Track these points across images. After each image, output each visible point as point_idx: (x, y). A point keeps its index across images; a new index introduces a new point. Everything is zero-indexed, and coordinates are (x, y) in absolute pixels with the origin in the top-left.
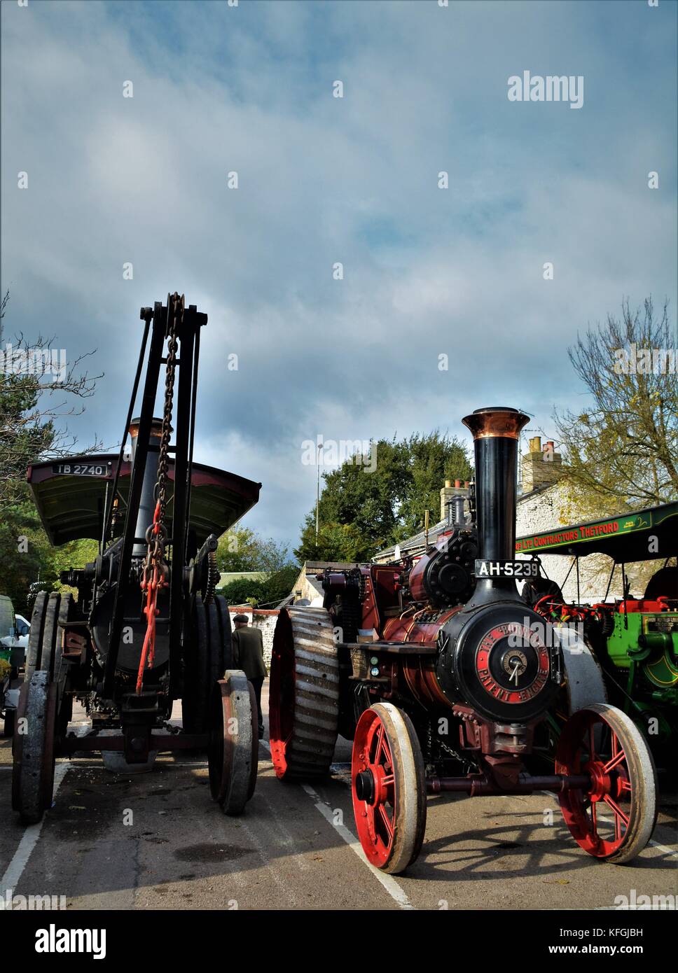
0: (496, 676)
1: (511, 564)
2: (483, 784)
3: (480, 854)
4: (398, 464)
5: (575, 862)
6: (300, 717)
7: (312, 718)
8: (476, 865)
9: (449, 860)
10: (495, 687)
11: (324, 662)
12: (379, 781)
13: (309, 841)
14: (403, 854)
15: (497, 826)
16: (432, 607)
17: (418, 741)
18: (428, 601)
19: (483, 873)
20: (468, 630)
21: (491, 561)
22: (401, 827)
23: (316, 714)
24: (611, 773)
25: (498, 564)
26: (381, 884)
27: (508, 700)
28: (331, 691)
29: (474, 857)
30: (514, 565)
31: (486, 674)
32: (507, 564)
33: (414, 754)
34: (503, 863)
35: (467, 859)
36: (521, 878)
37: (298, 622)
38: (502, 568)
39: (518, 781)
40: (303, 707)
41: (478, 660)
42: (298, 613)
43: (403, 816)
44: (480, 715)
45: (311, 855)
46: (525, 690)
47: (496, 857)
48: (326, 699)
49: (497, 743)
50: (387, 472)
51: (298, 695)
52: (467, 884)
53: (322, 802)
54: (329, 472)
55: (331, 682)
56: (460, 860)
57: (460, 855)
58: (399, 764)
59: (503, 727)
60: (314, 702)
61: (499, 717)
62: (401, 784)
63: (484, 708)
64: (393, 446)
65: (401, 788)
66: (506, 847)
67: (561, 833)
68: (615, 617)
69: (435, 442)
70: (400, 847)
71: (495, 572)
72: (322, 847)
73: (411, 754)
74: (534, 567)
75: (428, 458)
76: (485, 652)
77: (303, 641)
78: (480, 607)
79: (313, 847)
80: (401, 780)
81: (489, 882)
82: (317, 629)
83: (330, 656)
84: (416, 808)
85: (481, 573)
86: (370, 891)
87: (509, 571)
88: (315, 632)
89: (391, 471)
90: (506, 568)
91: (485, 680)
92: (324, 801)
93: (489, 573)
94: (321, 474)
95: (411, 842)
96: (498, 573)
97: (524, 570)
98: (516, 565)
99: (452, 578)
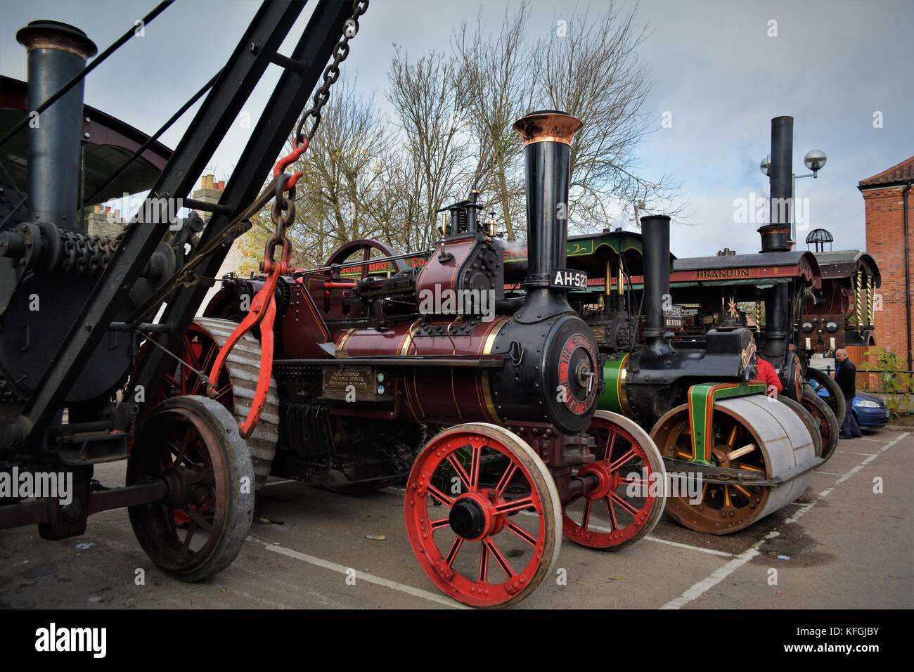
0: (572, 388)
10: (571, 399)
12: (490, 512)
21: (566, 271)
25: (571, 274)
27: (576, 412)
30: (580, 276)
31: (566, 386)
32: (577, 275)
38: (573, 279)
41: (561, 372)
44: (556, 428)
46: (587, 401)
48: (267, 424)
49: (565, 455)
59: (572, 438)
61: (569, 429)
62: (548, 511)
71: (568, 281)
76: (565, 363)
78: (551, 317)
80: (548, 506)
85: (556, 283)
90: (576, 278)
93: (564, 283)
96: (570, 283)
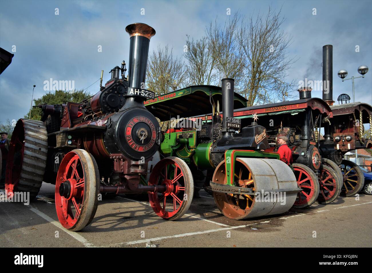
0: (134, 139)
1: (144, 91)
2: (123, 188)
3: (116, 221)
4: (66, 100)
5: (157, 221)
6: (24, 167)
7: (31, 168)
8: (116, 225)
9: (102, 224)
10: (133, 144)
11: (40, 143)
12: (73, 186)
13: (28, 222)
14: (85, 219)
15: (120, 212)
16: (102, 112)
17: (97, 164)
18: (101, 109)
19: (120, 228)
20: (123, 118)
21: (136, 88)
22: (86, 206)
23: (34, 166)
24: (174, 184)
25: (138, 90)
26: (71, 236)
27: (138, 150)
28: (42, 156)
29: (114, 223)
30: (145, 91)
31: (129, 138)
32: (142, 91)
33: (95, 170)
34: (127, 223)
35: (110, 223)
36: (138, 228)
37: (28, 124)
38: (140, 92)
39: (138, 187)
40: (27, 163)
41: (127, 131)
42: (28, 121)
43: (87, 200)
44: (125, 156)
45: (30, 227)
46: (146, 146)
47: (124, 222)
48: (40, 160)
49: (131, 169)
50: (61, 102)
51: (25, 157)
52: (115, 232)
53: (34, 208)
54: (37, 99)
55: (43, 152)
56: (108, 224)
57: (107, 222)
58: (87, 175)
59: (135, 162)
60: (33, 161)
61: (133, 157)
62: (88, 184)
63: (127, 153)
64: (65, 92)
65: (87, 187)
66: (126, 218)
67: (147, 213)
68: (165, 135)
69: (82, 93)
70: (84, 216)
71: (137, 93)
72: (35, 224)
73: (94, 170)
74: (153, 94)
75: (78, 99)
76: (130, 128)
77: (30, 133)
78: (128, 109)
79: (30, 224)
80: (88, 182)
81: (124, 231)
82: (37, 128)
83: (44, 140)
84: (95, 196)
85: (130, 94)
86: (65, 239)
87: (143, 94)
88: (36, 129)
89: (63, 101)
90: (142, 92)
91: (129, 140)
92: (34, 207)
93: (134, 94)
94: (33, 99)
95: (90, 213)
96: (138, 94)
97: (149, 94)
98: (146, 92)
99: (113, 100)
